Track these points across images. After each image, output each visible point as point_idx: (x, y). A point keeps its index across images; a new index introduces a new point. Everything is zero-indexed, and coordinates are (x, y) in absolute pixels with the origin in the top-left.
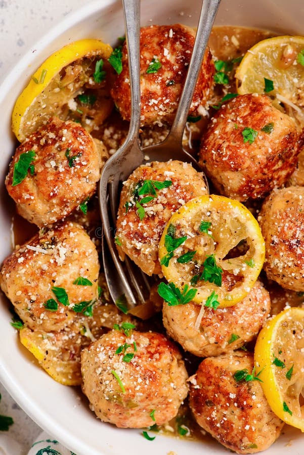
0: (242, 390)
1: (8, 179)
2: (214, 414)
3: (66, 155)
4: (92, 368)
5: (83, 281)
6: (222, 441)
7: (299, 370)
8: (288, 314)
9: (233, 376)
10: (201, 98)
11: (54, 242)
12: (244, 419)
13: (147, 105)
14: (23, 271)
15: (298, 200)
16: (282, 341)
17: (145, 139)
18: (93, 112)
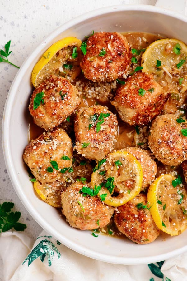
0: (141, 213)
1: (30, 106)
2: (127, 225)
3: (60, 94)
5: (65, 158)
6: (132, 238)
7: (169, 205)
8: (163, 178)
9: (136, 206)
10: (125, 70)
11: (51, 138)
12: (142, 227)
13: (98, 72)
14: (36, 153)
15: (170, 121)
16: (160, 191)
17: (96, 87)
18: (71, 73)
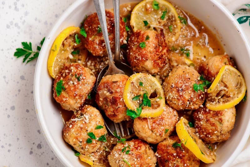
0: (178, 150)
1: (55, 95)
2: (170, 165)
3: (76, 77)
4: (114, 162)
5: (99, 127)
9: (172, 146)
10: (123, 36)
11: (82, 115)
12: (183, 162)
14: (73, 130)
17: (105, 61)
18: (80, 57)
